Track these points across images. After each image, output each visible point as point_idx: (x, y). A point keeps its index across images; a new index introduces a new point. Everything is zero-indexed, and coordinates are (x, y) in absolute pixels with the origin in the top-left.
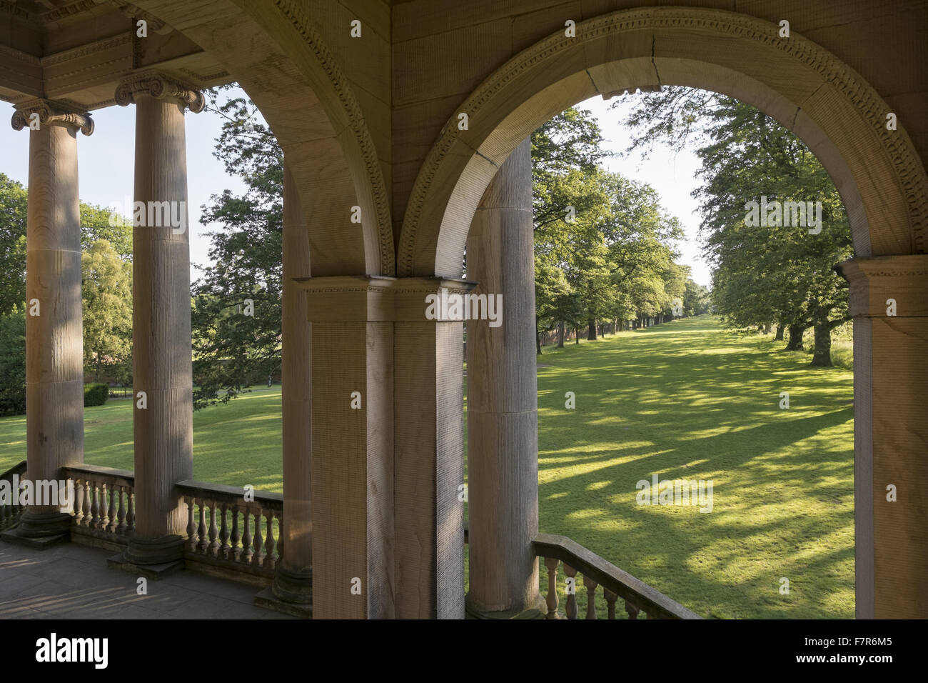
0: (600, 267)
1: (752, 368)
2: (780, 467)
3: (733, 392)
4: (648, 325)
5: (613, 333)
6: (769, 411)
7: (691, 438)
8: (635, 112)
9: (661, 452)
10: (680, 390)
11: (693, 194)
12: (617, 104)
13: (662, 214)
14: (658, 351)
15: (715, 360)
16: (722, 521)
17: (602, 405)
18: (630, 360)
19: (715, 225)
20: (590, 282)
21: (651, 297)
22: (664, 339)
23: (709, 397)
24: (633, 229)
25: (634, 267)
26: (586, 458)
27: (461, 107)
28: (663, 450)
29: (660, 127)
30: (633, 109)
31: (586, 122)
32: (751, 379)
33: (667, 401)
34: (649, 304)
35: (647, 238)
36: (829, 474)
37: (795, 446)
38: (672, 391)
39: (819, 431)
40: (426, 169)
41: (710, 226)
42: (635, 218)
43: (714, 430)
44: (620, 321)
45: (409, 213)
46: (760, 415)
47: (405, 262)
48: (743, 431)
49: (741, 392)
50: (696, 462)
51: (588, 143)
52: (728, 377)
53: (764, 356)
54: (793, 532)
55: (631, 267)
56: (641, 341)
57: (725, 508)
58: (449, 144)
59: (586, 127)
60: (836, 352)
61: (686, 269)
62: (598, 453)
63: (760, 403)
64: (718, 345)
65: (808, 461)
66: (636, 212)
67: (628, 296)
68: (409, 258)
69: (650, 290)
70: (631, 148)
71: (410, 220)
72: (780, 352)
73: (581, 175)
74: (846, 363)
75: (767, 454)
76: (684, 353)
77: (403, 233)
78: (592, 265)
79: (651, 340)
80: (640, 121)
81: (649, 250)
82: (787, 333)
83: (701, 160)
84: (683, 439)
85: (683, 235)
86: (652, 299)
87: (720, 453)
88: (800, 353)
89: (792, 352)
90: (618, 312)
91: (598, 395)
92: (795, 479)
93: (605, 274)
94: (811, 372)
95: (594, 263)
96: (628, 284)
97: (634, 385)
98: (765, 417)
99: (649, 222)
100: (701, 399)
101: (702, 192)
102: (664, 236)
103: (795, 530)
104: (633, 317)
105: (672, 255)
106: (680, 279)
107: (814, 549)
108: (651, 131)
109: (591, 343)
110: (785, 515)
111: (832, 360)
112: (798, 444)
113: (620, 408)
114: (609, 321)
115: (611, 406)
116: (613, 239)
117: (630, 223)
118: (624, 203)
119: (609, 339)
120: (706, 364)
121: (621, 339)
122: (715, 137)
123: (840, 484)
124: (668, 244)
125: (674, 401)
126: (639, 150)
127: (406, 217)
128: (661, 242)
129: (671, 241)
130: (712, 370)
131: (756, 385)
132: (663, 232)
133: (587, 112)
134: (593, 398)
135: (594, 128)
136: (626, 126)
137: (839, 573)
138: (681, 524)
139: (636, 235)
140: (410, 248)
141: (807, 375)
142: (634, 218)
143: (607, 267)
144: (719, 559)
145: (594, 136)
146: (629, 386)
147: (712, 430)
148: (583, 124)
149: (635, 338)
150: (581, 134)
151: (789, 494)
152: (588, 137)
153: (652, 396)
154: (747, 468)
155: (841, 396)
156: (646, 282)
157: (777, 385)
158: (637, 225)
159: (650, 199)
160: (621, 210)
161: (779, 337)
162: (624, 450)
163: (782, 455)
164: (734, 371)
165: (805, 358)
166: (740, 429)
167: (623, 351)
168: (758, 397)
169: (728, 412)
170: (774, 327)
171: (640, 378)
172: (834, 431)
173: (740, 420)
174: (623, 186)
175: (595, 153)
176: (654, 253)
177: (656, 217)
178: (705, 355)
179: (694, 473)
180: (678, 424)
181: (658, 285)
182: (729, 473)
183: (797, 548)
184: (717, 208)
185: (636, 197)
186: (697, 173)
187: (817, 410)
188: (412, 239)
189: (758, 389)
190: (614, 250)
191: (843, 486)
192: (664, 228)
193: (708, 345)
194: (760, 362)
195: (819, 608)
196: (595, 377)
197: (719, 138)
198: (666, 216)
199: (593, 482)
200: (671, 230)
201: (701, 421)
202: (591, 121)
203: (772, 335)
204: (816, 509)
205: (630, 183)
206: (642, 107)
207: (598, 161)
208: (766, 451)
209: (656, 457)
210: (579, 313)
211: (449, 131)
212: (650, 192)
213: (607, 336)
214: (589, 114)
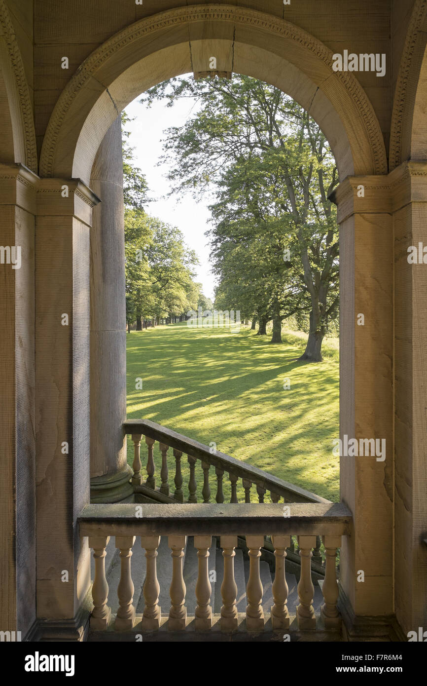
0: (144, 280)
1: (239, 345)
2: (260, 395)
3: (230, 358)
4: (175, 322)
5: (153, 326)
6: (251, 367)
7: (207, 384)
8: (172, 170)
9: (190, 393)
10: (198, 358)
11: (205, 234)
12: (160, 163)
13: (185, 247)
14: (182, 336)
15: (218, 341)
16: (229, 428)
17: (149, 369)
18: (165, 342)
19: (218, 255)
20: (139, 290)
21: (178, 302)
22: (186, 330)
23: (216, 361)
24: (167, 256)
25: (167, 282)
26: (141, 400)
27: (95, 51)
28: (191, 392)
29: (189, 181)
30: (171, 167)
31: (137, 176)
32: (240, 350)
33: (191, 365)
34: (176, 307)
35: (176, 262)
36: (285, 397)
37: (266, 385)
38: (193, 359)
39: (278, 376)
40: (65, 96)
41: (215, 256)
42: (169, 248)
43: (221, 379)
44: (158, 318)
45: (50, 128)
46: (246, 370)
47: (45, 167)
48: (237, 378)
49: (235, 358)
50: (212, 397)
51: (139, 191)
52: (225, 350)
53: (245, 338)
54: (269, 428)
55: (165, 281)
56: (172, 331)
57: (231, 421)
58: (84, 79)
59: (138, 179)
60: (284, 336)
61: (199, 285)
62: (149, 397)
63: (245, 363)
64: (219, 333)
65: (274, 391)
66: (169, 245)
67: (163, 301)
68: (50, 165)
69: (177, 298)
70: (170, 194)
71: (51, 135)
72: (254, 336)
73: (134, 213)
74: (289, 341)
75: (251, 389)
76: (199, 337)
77: (44, 144)
78: (139, 278)
79: (178, 331)
80: (176, 177)
81: (177, 270)
82: (257, 326)
83: (211, 212)
84: (203, 385)
85: (198, 262)
86: (178, 304)
87: (225, 390)
88: (264, 336)
89: (260, 336)
90: (156, 311)
91: (146, 363)
92: (268, 401)
93: (149, 285)
94: (271, 346)
95: (142, 276)
96: (163, 293)
97: (169, 356)
98: (249, 370)
99: (177, 251)
100: (211, 363)
101: (211, 233)
102: (187, 262)
103: (270, 427)
104: (166, 315)
105: (191, 274)
106: (196, 291)
107: (281, 437)
108: (183, 184)
109: (139, 333)
110: (263, 421)
111: (282, 339)
112: (268, 383)
113: (161, 370)
114: (150, 317)
115: (155, 369)
116: (153, 261)
117: (165, 252)
118: (161, 238)
119: (150, 330)
120: (213, 343)
121: (158, 330)
122: (219, 198)
123: (292, 401)
124: (189, 267)
125: (195, 364)
126: (175, 196)
127: (47, 131)
128: (185, 266)
129: (191, 266)
130: (216, 346)
131: (242, 353)
132: (186, 259)
133: (138, 169)
134: (143, 365)
135: (143, 182)
136: (167, 179)
137: (295, 446)
138: (206, 433)
139: (168, 260)
140: (51, 157)
141: (269, 348)
142: (167, 249)
143: (150, 280)
144: (230, 447)
145: (143, 186)
146: (166, 357)
147: (219, 379)
148: (136, 177)
149: (167, 329)
150: (134, 184)
151: (265, 409)
152: (139, 187)
153: (181, 362)
154: (241, 397)
155: (288, 357)
156: (175, 292)
157: (254, 353)
158: (170, 253)
159: (178, 237)
160: (159, 242)
161: (253, 327)
162: (166, 393)
163: (259, 390)
164: (229, 347)
165: (269, 339)
166: (235, 377)
167: (159, 337)
168: (244, 360)
169: (227, 369)
170: (250, 323)
171: (172, 352)
172: (286, 375)
173: (235, 372)
174: (161, 226)
175: (144, 199)
176: (180, 273)
177: (182, 249)
178: (212, 338)
179: (211, 403)
180: (198, 377)
181: (182, 294)
182: (232, 401)
183: (272, 436)
184: (219, 245)
185: (169, 235)
186: (208, 221)
187: (276, 365)
188: (52, 150)
189: (244, 355)
190: (155, 269)
191: (293, 403)
192: (186, 256)
193: (213, 333)
194: (244, 342)
195: (286, 465)
196: (143, 353)
197: (221, 200)
198: (188, 249)
199: (147, 414)
200: (191, 258)
201: (212, 374)
202: (141, 176)
203: (250, 326)
204: (280, 416)
205: (165, 225)
206: (177, 167)
207: (146, 204)
208: (251, 388)
209: (187, 396)
210: (131, 311)
211: (85, 69)
212: (178, 232)
213: (149, 328)
214: (139, 171)
